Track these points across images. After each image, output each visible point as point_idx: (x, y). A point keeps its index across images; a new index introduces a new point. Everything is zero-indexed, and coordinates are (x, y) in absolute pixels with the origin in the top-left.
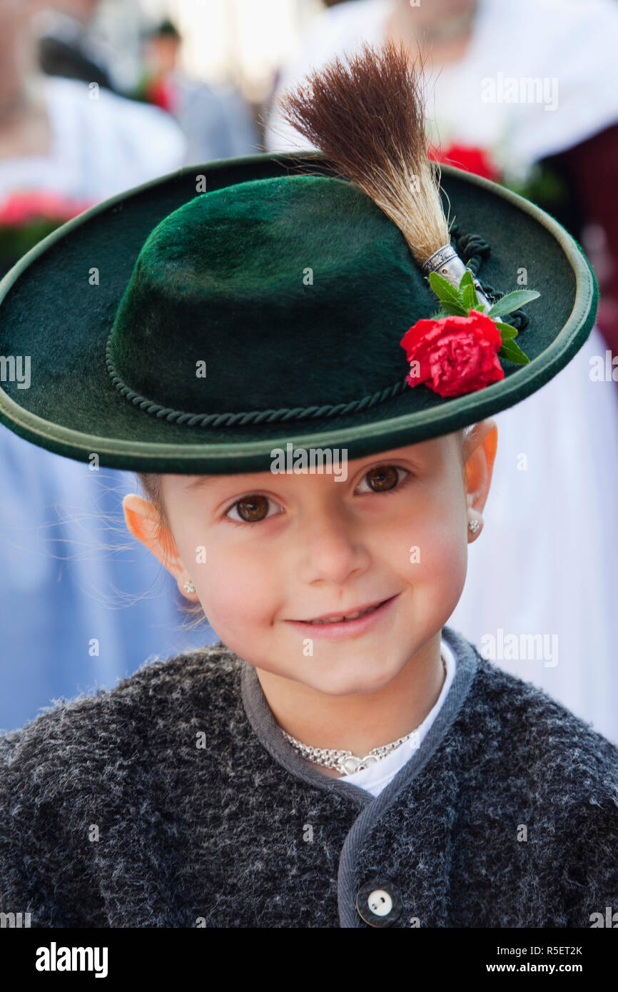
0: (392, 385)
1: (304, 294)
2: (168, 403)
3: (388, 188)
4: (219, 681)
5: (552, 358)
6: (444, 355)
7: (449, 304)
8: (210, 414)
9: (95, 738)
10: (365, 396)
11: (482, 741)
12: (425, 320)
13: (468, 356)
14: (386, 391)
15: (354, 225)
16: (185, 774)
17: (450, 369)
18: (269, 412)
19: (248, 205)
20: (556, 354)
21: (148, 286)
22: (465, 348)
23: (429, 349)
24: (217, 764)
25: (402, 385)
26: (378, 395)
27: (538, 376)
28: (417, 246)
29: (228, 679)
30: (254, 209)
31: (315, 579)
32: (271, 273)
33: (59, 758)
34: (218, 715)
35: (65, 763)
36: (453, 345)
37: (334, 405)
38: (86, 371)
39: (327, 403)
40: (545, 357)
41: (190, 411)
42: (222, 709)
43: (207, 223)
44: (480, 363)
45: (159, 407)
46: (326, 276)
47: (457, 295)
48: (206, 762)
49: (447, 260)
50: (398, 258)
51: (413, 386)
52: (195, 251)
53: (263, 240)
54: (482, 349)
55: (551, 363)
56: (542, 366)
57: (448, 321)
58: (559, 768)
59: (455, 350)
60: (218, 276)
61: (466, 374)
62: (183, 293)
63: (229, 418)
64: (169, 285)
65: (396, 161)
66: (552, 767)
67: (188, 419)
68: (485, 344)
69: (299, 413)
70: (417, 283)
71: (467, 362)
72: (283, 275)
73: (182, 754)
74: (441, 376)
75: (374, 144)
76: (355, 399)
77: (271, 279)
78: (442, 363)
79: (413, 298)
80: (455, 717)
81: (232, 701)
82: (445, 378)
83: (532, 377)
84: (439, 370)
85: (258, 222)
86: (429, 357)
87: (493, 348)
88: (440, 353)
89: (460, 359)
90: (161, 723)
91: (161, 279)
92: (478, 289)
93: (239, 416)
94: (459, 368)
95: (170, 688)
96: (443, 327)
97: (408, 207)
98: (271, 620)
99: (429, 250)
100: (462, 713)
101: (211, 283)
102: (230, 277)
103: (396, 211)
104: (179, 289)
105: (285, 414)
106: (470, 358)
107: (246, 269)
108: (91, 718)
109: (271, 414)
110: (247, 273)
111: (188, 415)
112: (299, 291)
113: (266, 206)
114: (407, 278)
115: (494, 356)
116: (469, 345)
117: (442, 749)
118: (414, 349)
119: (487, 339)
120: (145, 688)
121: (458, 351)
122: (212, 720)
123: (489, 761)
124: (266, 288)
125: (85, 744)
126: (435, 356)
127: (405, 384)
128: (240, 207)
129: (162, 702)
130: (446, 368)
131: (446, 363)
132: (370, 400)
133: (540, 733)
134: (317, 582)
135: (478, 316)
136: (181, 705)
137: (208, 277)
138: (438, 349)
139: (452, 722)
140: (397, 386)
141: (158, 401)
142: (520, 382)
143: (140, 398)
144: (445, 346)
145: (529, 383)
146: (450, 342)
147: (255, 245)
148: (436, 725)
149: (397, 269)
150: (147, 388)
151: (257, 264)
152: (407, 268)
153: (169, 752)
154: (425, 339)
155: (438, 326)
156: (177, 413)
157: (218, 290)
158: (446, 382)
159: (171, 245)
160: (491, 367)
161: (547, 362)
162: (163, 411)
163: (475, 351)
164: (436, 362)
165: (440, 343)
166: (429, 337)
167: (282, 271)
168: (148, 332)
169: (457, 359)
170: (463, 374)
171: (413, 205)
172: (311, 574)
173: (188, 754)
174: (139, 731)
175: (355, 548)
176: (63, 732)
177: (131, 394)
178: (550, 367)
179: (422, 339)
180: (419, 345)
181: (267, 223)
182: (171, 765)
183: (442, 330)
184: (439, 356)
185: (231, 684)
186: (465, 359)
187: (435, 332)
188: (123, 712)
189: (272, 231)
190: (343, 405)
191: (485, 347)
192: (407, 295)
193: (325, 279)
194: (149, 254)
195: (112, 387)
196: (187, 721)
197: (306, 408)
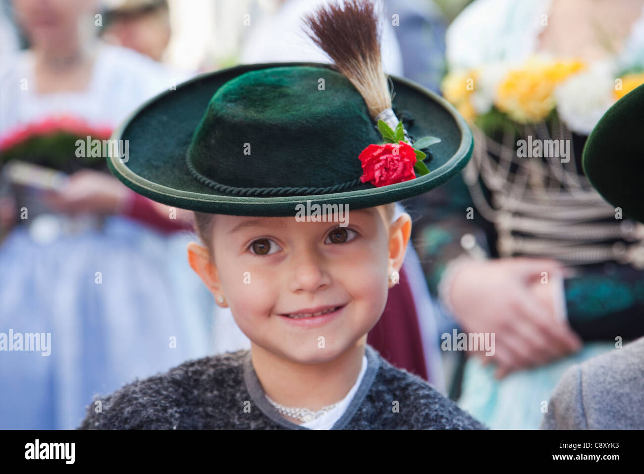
0: (352, 180)
1: (306, 123)
2: (221, 181)
3: (358, 73)
4: (230, 370)
5: (444, 171)
6: (383, 165)
7: (387, 138)
8: (245, 188)
9: (161, 394)
10: (335, 185)
11: (382, 407)
12: (374, 145)
13: (397, 166)
14: (348, 183)
15: (337, 91)
16: (209, 422)
17: (386, 173)
18: (279, 188)
19: (277, 78)
20: (447, 169)
21: (215, 115)
22: (396, 162)
23: (374, 162)
24: (228, 417)
25: (357, 181)
26: (343, 185)
27: (435, 179)
28: (372, 107)
29: (235, 371)
30: (280, 80)
31: (298, 289)
32: (288, 111)
33: (140, 403)
34: (230, 390)
35: (143, 406)
36: (389, 159)
37: (318, 188)
38: (174, 166)
39: (313, 186)
40: (441, 170)
41: (234, 186)
42: (232, 387)
43: (252, 85)
44: (403, 171)
45: (216, 183)
46: (320, 115)
47: (392, 133)
48: (222, 417)
49: (388, 117)
50: (361, 111)
51: (363, 182)
52: (244, 98)
53: (285, 96)
54: (405, 164)
55: (444, 173)
56: (438, 174)
57: (387, 146)
58: (427, 414)
59: (389, 162)
60: (257, 111)
61: (395, 177)
62: (236, 119)
63: (256, 190)
64: (228, 115)
65: (364, 57)
66: (422, 415)
67: (233, 190)
68: (407, 160)
69: (297, 190)
70: (370, 127)
71: (395, 170)
72: (294, 113)
73: (208, 411)
74: (380, 177)
75: (353, 47)
76: (330, 186)
77: (288, 115)
78: (381, 170)
79: (368, 134)
80: (367, 393)
81: (238, 382)
82: (382, 178)
83: (432, 179)
84: (379, 174)
85: (281, 86)
86: (374, 167)
87: (411, 163)
88: (381, 164)
89: (392, 167)
90: (196, 392)
91: (224, 111)
92: (405, 135)
93: (262, 189)
94: (391, 173)
95: (201, 373)
96: (383, 149)
97: (369, 85)
98: (270, 312)
99: (379, 111)
100: (371, 390)
101: (252, 114)
102: (264, 112)
103: (361, 86)
104: (234, 116)
105: (289, 190)
106: (397, 168)
107: (273, 108)
108: (156, 384)
109: (281, 190)
110: (274, 110)
111: (233, 188)
112: (303, 122)
113: (286, 80)
114: (365, 123)
115: (411, 168)
116: (397, 160)
117: (360, 409)
118: (366, 160)
119: (408, 158)
120: (186, 372)
121: (391, 163)
122: (225, 393)
123: (386, 419)
124: (284, 118)
125: (155, 397)
126: (378, 166)
127: (359, 181)
128: (272, 79)
129: (196, 381)
130: (383, 173)
131: (384, 170)
132: (338, 187)
133: (415, 399)
134: (299, 291)
135: (404, 144)
136: (208, 383)
137: (251, 111)
138: (380, 161)
139: (365, 395)
140: (354, 181)
141: (215, 180)
142: (425, 181)
143: (204, 179)
144: (384, 160)
145: (430, 182)
146: (387, 158)
147: (279, 97)
148: (356, 396)
149: (360, 117)
150: (210, 173)
151: (280, 106)
152: (365, 117)
153: (201, 409)
154: (373, 155)
155: (381, 148)
156: (226, 187)
157: (256, 118)
158: (383, 181)
159: (231, 94)
160: (409, 174)
161: (442, 173)
162: (218, 186)
163: (401, 164)
164: (378, 168)
165: (381, 158)
166: (375, 154)
167: (294, 111)
168: (213, 142)
169: (390, 168)
170: (393, 177)
171: (372, 84)
172: (296, 286)
173: (212, 411)
174: (184, 395)
175: (322, 272)
176: (141, 391)
177: (200, 176)
178: (443, 175)
179: (371, 155)
180: (369, 159)
181: (287, 87)
182: (202, 417)
183: (383, 151)
184: (380, 166)
185: (238, 373)
186: (395, 168)
187: (379, 151)
188: (175, 382)
189: (290, 91)
190: (322, 188)
191: (407, 162)
192: (365, 132)
193: (318, 116)
194: (218, 99)
195: (188, 173)
196: (211, 392)
197: (301, 188)
